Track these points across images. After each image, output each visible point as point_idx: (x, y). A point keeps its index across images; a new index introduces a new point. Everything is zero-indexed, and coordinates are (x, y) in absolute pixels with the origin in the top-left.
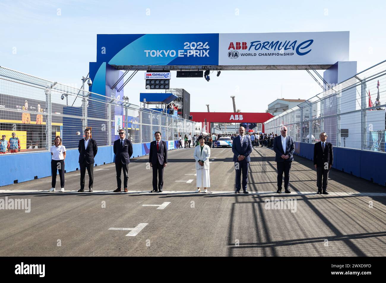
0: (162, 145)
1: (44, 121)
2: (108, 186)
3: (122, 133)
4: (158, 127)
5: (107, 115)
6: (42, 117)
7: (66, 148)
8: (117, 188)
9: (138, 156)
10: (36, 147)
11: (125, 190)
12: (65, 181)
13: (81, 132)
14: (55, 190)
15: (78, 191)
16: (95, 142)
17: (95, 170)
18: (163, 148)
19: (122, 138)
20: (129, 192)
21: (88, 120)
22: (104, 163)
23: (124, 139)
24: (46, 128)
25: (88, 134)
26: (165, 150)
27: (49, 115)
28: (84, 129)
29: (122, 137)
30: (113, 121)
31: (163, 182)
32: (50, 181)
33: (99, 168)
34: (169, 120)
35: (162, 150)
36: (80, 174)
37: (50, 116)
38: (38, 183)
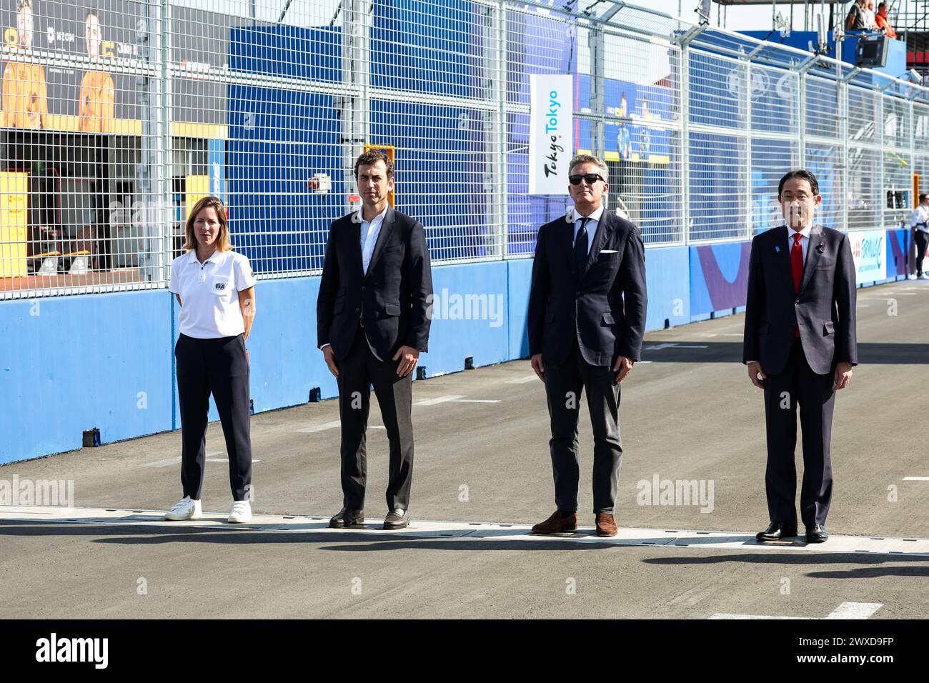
0: (826, 253)
1: (120, 113)
2: (497, 500)
3: (591, 179)
4: (787, 143)
5: (480, 72)
6: (109, 89)
7: (257, 267)
8: (555, 508)
9: (667, 323)
10: (80, 265)
11: (598, 520)
12: (253, 461)
13: (337, 176)
14: (199, 513)
15: (333, 524)
16: (415, 232)
17: (423, 401)
18: (831, 269)
19: (585, 207)
20: (623, 534)
21: (375, 104)
22: (469, 364)
23: (596, 215)
24: (144, 149)
25: (372, 184)
26: (842, 287)
27: (159, 75)
28: (349, 160)
29: (589, 197)
30: (517, 108)
31: (831, 481)
32: (172, 455)
33: (441, 390)
34: (854, 99)
35: (824, 289)
36: (337, 424)
37: (164, 79)
38: (100, 466)
